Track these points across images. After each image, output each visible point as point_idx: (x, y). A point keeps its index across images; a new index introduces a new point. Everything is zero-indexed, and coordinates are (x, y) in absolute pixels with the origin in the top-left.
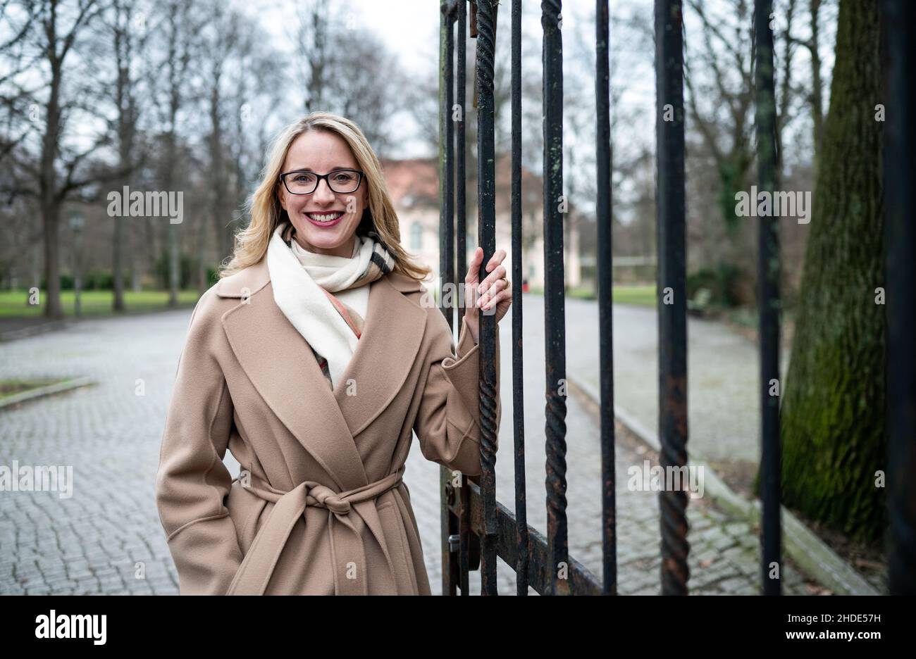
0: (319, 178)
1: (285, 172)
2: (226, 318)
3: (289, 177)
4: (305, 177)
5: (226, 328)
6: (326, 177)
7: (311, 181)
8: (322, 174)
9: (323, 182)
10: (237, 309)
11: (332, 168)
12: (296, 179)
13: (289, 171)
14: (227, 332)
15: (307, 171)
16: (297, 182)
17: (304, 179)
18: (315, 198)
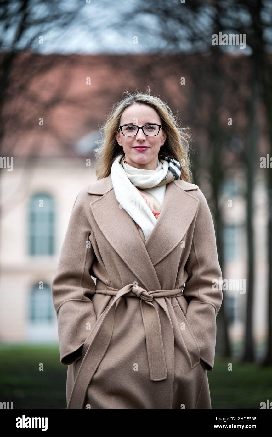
0: (139, 128)
1: (121, 125)
2: (92, 204)
3: (123, 128)
4: (132, 127)
5: (92, 209)
6: (142, 128)
7: (135, 129)
8: (140, 126)
9: (140, 130)
10: (98, 201)
11: (145, 123)
12: (127, 129)
13: (123, 125)
14: (92, 211)
15: (132, 124)
16: (127, 130)
17: (131, 129)
18: (137, 138)
